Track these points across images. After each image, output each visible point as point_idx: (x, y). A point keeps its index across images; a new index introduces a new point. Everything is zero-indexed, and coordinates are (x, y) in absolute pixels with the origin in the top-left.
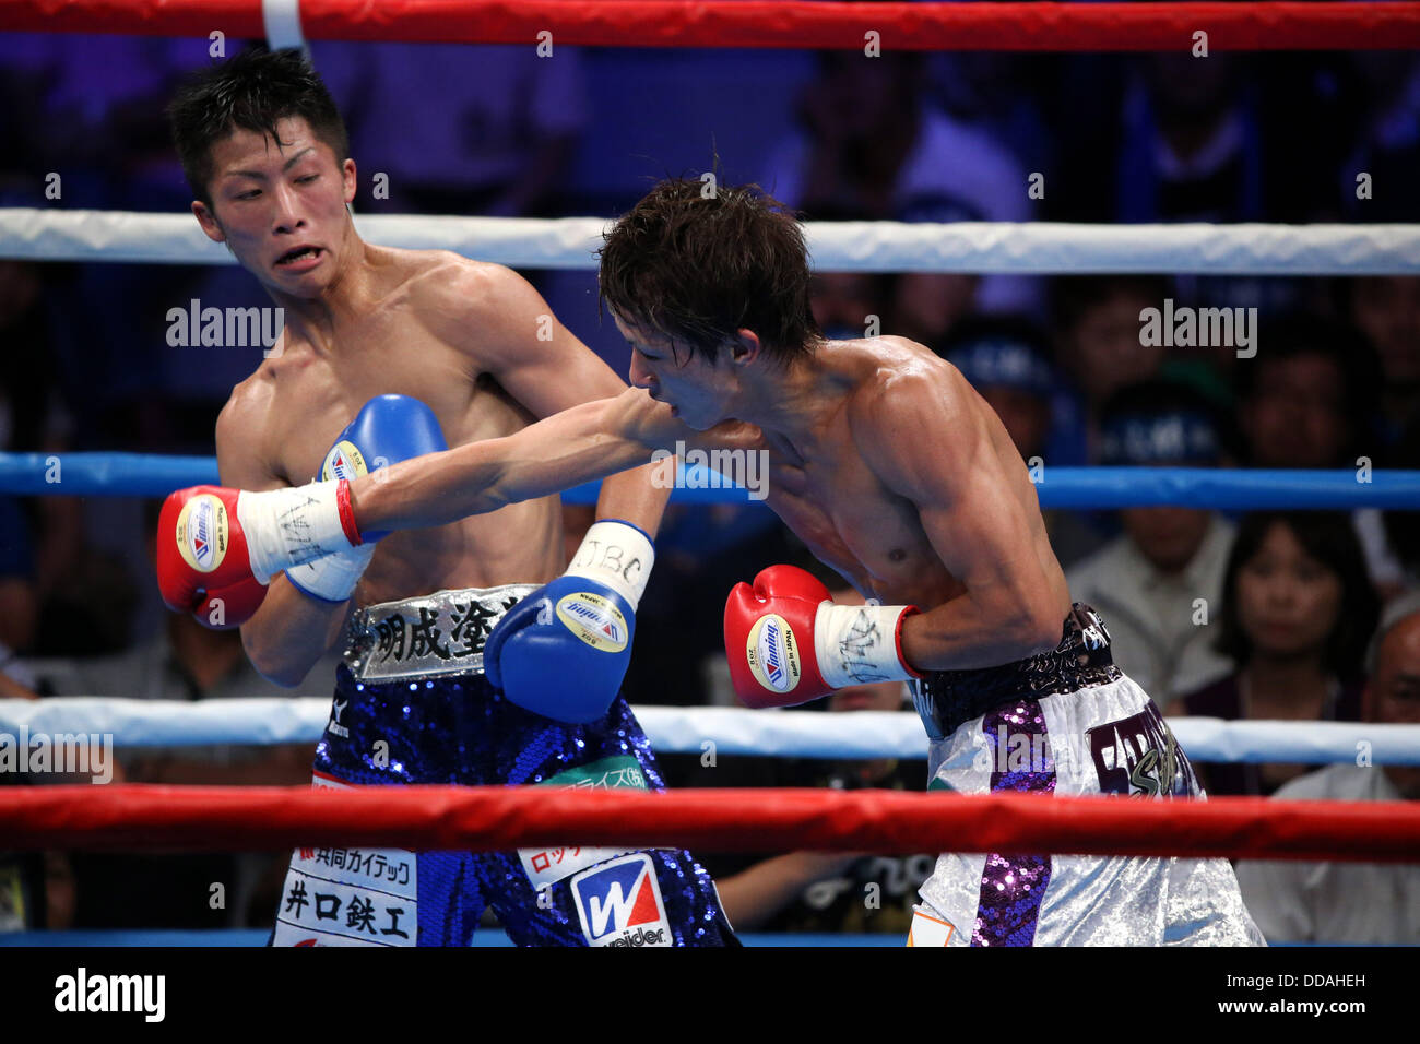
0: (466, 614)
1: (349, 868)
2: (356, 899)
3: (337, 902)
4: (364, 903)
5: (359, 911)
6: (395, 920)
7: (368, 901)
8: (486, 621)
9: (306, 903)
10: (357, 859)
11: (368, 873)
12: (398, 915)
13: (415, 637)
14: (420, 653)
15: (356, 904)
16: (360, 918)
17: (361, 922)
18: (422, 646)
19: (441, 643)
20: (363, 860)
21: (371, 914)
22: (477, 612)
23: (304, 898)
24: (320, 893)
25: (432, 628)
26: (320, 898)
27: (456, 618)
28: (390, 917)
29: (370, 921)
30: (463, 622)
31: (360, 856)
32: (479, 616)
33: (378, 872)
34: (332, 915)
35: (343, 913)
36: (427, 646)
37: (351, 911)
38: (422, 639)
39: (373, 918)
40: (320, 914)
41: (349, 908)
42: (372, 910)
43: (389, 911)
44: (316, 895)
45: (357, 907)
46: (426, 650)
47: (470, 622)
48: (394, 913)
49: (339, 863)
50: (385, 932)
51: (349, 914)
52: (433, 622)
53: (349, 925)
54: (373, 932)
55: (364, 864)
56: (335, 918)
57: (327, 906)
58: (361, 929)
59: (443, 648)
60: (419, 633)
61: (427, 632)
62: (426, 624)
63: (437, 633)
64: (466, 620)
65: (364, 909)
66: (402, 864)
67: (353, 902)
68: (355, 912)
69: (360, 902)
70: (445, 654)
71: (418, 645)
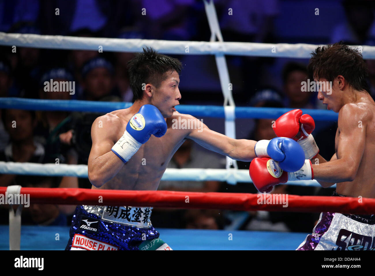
0: (137, 211)
8: (141, 214)
13: (122, 213)
14: (123, 218)
18: (124, 216)
19: (129, 217)
27: (135, 211)
30: (136, 213)
32: (140, 212)
36: (125, 216)
38: (124, 214)
47: (138, 213)
61: (127, 213)
63: (129, 214)
64: (137, 213)
70: (129, 220)
71: (123, 215)
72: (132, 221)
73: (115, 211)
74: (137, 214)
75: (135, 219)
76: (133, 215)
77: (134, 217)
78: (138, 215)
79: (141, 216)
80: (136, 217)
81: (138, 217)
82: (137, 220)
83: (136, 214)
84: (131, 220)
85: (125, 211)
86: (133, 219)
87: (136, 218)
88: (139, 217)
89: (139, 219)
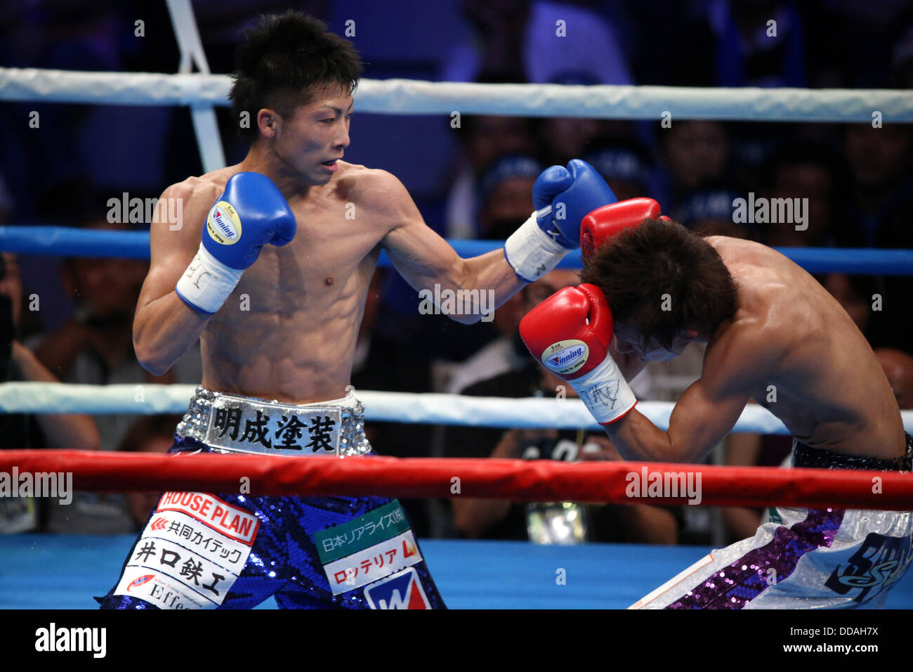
0: (287, 423)
1: (192, 541)
2: (191, 560)
3: (178, 558)
4: (197, 565)
5: (191, 567)
6: (216, 582)
7: (200, 564)
8: (299, 430)
9: (154, 554)
10: (199, 537)
11: (206, 548)
12: (219, 580)
13: (248, 430)
14: (251, 439)
15: (191, 563)
16: (190, 572)
17: (191, 574)
18: (254, 436)
19: (267, 437)
20: (204, 539)
21: (199, 572)
22: (295, 423)
23: (152, 551)
24: (167, 549)
25: (263, 427)
26: (165, 552)
27: (280, 424)
28: (213, 579)
29: (198, 576)
30: (284, 428)
31: (202, 536)
33: (213, 549)
34: (172, 564)
35: (180, 565)
36: (257, 437)
37: (186, 566)
38: (253, 430)
39: (201, 576)
40: (163, 561)
41: (185, 564)
42: (202, 570)
43: (214, 575)
44: (164, 550)
45: (190, 565)
46: (255, 439)
48: (217, 577)
49: (186, 536)
50: (205, 586)
51: (184, 567)
52: (265, 423)
53: (181, 574)
54: (197, 583)
55: (204, 541)
56: (173, 566)
57: (170, 558)
58: (189, 579)
59: (268, 440)
60: (252, 427)
61: (259, 429)
62: (259, 423)
63: (266, 430)
65: (195, 568)
66: (236, 551)
67: (189, 561)
68: (188, 568)
69: (193, 562)
70: (268, 445)
71: (250, 434)
72: (277, 447)
73: (232, 425)
74: (288, 431)
75: (283, 442)
76: (278, 434)
77: (281, 438)
78: (290, 433)
79: (300, 436)
80: (288, 438)
81: (293, 436)
82: (289, 444)
83: (284, 432)
84: (272, 444)
85: (254, 424)
86: (277, 442)
87: (285, 440)
88: (296, 438)
89: (295, 442)
